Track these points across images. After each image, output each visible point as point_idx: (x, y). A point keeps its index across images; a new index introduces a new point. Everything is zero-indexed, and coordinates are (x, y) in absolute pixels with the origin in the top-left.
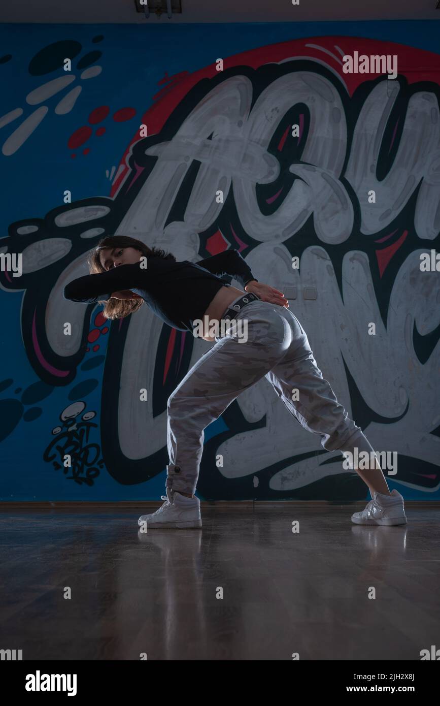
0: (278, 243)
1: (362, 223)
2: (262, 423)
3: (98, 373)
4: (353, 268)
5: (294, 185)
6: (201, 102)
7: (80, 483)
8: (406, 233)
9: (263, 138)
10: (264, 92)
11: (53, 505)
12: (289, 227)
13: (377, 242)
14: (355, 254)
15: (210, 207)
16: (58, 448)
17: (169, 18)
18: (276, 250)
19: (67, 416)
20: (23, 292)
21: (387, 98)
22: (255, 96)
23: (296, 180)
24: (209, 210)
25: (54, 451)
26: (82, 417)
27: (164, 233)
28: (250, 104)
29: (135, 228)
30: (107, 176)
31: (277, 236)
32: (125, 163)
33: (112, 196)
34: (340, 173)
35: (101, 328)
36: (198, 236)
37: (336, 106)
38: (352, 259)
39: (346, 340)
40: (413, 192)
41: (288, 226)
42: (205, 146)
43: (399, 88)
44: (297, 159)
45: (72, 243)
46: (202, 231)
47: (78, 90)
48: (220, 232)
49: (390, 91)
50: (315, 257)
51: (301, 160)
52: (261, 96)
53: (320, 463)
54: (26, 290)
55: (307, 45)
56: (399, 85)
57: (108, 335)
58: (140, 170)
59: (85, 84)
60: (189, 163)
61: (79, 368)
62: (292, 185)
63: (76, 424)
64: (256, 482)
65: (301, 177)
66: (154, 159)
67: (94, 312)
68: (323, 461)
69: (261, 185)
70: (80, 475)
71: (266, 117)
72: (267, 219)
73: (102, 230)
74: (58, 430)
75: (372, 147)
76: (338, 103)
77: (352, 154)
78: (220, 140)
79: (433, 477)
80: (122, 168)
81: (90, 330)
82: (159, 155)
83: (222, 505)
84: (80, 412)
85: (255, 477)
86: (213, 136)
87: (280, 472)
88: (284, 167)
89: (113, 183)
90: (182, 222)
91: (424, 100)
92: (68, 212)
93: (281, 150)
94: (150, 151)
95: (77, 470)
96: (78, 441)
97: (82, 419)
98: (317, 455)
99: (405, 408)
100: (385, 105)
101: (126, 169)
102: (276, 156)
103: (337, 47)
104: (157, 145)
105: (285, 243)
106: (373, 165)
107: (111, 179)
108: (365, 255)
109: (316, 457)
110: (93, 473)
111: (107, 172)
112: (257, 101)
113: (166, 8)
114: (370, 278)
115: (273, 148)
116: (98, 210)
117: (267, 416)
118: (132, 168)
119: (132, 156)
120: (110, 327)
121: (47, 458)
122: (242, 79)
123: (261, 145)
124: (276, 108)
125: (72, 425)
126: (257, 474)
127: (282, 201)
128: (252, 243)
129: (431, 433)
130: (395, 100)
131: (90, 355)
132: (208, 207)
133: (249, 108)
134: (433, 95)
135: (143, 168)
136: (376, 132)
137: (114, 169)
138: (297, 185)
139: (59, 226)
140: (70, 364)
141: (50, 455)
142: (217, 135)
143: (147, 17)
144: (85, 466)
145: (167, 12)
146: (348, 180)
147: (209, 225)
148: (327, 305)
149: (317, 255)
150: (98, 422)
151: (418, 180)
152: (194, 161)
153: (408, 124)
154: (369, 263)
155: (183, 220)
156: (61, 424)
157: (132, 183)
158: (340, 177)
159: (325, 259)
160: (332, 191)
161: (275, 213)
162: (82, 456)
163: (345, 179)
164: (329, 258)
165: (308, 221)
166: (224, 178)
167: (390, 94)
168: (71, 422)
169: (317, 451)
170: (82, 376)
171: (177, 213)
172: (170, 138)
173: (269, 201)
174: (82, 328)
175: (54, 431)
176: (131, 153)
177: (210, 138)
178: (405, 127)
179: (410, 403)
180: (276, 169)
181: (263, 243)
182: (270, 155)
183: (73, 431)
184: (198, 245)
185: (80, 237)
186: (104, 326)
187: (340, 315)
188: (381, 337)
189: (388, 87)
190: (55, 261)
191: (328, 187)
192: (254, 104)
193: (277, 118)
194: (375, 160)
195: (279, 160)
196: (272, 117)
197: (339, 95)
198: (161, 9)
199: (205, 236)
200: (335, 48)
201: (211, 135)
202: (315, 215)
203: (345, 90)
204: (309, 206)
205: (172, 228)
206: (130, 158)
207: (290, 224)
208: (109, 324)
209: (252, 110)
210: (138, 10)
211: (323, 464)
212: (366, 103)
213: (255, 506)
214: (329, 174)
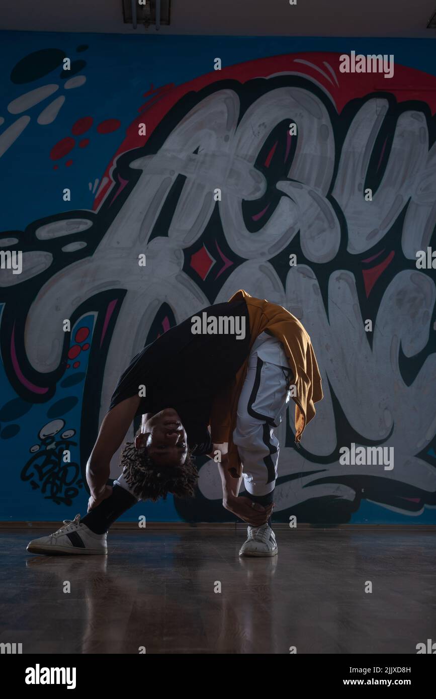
0: (264, 261)
1: (349, 242)
3: (78, 391)
4: (339, 288)
5: (280, 201)
6: (187, 116)
7: (59, 504)
8: (393, 253)
9: (250, 153)
10: (251, 107)
11: (30, 525)
12: (275, 245)
13: (363, 261)
14: (342, 274)
15: (195, 223)
16: (36, 467)
17: (157, 30)
18: (261, 268)
19: (46, 434)
20: (2, 306)
21: (376, 117)
22: (243, 111)
23: (283, 197)
24: (193, 226)
25: (32, 469)
26: (61, 435)
27: (148, 248)
28: (237, 119)
29: (118, 243)
30: (90, 188)
31: (263, 254)
32: (108, 176)
33: (95, 209)
34: (328, 190)
35: (82, 344)
36: (182, 252)
37: (324, 123)
38: (338, 279)
39: (331, 360)
40: (401, 211)
41: (274, 243)
42: (191, 160)
43: (387, 106)
44: (284, 176)
45: (53, 257)
46: (186, 247)
47: (61, 100)
48: (205, 248)
49: (379, 109)
50: (301, 275)
51: (288, 177)
52: (249, 110)
53: (304, 484)
54: (4, 304)
55: (296, 61)
56: (387, 102)
57: (88, 352)
58: (124, 183)
59: (69, 94)
60: (174, 178)
61: (58, 384)
62: (278, 202)
63: (54, 443)
65: (288, 194)
66: (139, 172)
67: (75, 328)
68: (306, 483)
69: (247, 201)
70: (59, 495)
71: (254, 132)
72: (254, 236)
73: (85, 244)
74: (36, 448)
75: (360, 165)
76: (326, 120)
77: (340, 171)
78: (206, 155)
79: (418, 500)
80: (105, 181)
81: (71, 346)
82: (143, 169)
83: (203, 527)
84: (59, 430)
86: (199, 151)
88: (271, 184)
89: (96, 196)
90: (167, 238)
91: (412, 119)
92: (50, 224)
94: (135, 165)
95: (55, 489)
96: (57, 460)
97: (61, 437)
98: (300, 477)
99: (390, 430)
100: (373, 123)
101: (110, 182)
102: (263, 173)
103: (326, 64)
104: (142, 158)
105: (270, 261)
106: (360, 184)
107: (94, 192)
108: (352, 275)
109: (300, 479)
110: (71, 493)
111: (90, 184)
112: (244, 116)
113: (155, 20)
114: (357, 298)
115: (260, 163)
116: (80, 223)
118: (116, 181)
119: (116, 168)
120: (91, 342)
121: (24, 478)
122: (229, 93)
123: (249, 161)
124: (264, 124)
125: (50, 443)
127: (269, 218)
128: (238, 261)
129: (416, 456)
130: (383, 119)
131: (69, 372)
132: (193, 223)
133: (236, 122)
134: (422, 114)
135: (127, 182)
136: (364, 149)
137: (97, 181)
138: (284, 203)
139: (39, 239)
140: (49, 380)
141: (28, 474)
142: (203, 149)
143: (135, 28)
144: (63, 485)
145: (155, 24)
146: (336, 199)
147: (193, 241)
148: (313, 324)
149: (303, 273)
150: (77, 440)
151: (406, 199)
152: (180, 175)
153: (396, 143)
154: (356, 283)
155: (167, 236)
156: (40, 442)
157: (116, 197)
158: (327, 195)
159: (311, 278)
160: (319, 209)
161: (261, 230)
162: (60, 475)
163: (332, 197)
164: (315, 277)
165: (294, 238)
167: (378, 113)
168: (50, 440)
169: (300, 473)
170: (61, 393)
171: (162, 228)
172: (155, 151)
173: (256, 218)
174: (62, 343)
175: (32, 449)
176: (115, 166)
177: (196, 152)
178: (393, 146)
179: (395, 425)
180: (263, 185)
181: (248, 261)
182: (257, 171)
183: (52, 449)
184: (183, 261)
185: (62, 251)
186: (84, 343)
187: (325, 335)
188: (366, 358)
189: (377, 106)
190: (34, 275)
191: (316, 205)
192: (241, 119)
193: (264, 134)
194: (363, 178)
195: (266, 176)
196: (259, 133)
197: (327, 112)
198: (148, 21)
199: (189, 252)
200: (323, 64)
201: (198, 149)
202: (301, 234)
203: (333, 107)
204: (295, 224)
205: (156, 243)
206: (114, 171)
207: (276, 241)
208: (90, 340)
209: (240, 125)
210: (125, 21)
211: (306, 486)
212: (354, 120)
213: (237, 528)
214: (317, 192)
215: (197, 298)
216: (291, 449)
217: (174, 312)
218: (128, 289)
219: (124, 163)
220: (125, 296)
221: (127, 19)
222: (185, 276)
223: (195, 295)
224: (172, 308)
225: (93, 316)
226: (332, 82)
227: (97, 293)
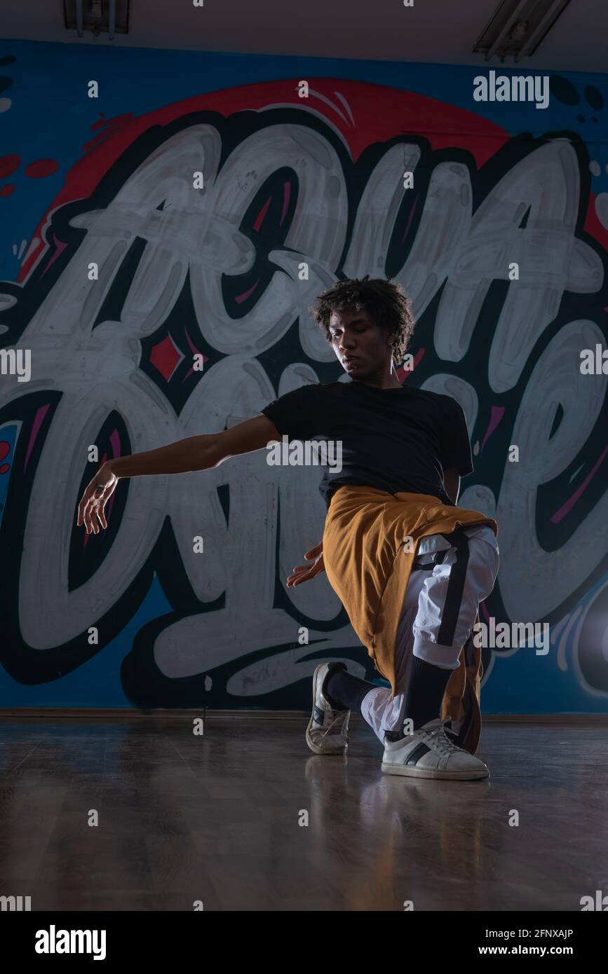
0: (249, 358)
2: (219, 603)
5: (274, 278)
6: (150, 158)
8: (422, 351)
9: (234, 211)
10: (237, 149)
12: (264, 337)
15: (158, 303)
17: (111, 39)
18: (246, 367)
21: (403, 167)
22: (225, 155)
23: (277, 272)
24: (155, 308)
27: (92, 336)
28: (217, 164)
29: (52, 328)
30: (15, 253)
31: (248, 348)
32: (40, 237)
33: (20, 281)
34: (337, 264)
36: (139, 342)
37: (334, 174)
40: (433, 295)
41: (264, 334)
42: (153, 218)
43: (419, 155)
44: (280, 244)
46: (144, 336)
48: (170, 336)
49: (407, 158)
50: (300, 377)
51: (285, 245)
52: (233, 154)
53: (297, 659)
56: (419, 149)
57: (8, 474)
58: (61, 247)
60: (130, 241)
62: (270, 279)
64: (209, 684)
65: (283, 267)
66: (82, 233)
68: (300, 657)
69: (229, 276)
71: (239, 184)
72: (235, 323)
73: (6, 328)
75: (381, 233)
76: (337, 171)
77: (354, 240)
78: (174, 212)
80: (36, 243)
82: (88, 228)
83: (161, 715)
85: (207, 677)
86: (165, 206)
87: (241, 671)
88: (261, 254)
89: (22, 265)
90: (119, 323)
91: (451, 173)
93: (257, 230)
94: (77, 222)
98: (292, 649)
100: (399, 177)
101: (42, 245)
102: (251, 238)
103: (338, 95)
104: (87, 213)
105: (259, 358)
106: (381, 258)
107: (19, 258)
109: (292, 651)
111: (15, 247)
112: (227, 162)
113: (108, 26)
115: (247, 225)
117: (226, 594)
118: (50, 243)
119: (49, 227)
120: (11, 464)
122: (207, 130)
123: (232, 223)
124: (253, 172)
126: (210, 673)
127: (258, 299)
128: (213, 357)
132: (155, 304)
133: (216, 169)
134: (464, 167)
135: (66, 245)
136: (387, 211)
137: (24, 243)
138: (278, 278)
142: (170, 204)
143: (80, 36)
145: (108, 31)
147: (155, 328)
149: (302, 376)
151: (441, 281)
152: (138, 239)
153: (430, 204)
155: (119, 320)
157: (50, 263)
158: (337, 271)
161: (247, 316)
163: (343, 273)
165: (291, 327)
166: (179, 264)
167: (406, 164)
169: (293, 644)
171: (112, 309)
172: (105, 206)
173: (240, 299)
176: (49, 223)
177: (161, 208)
178: (425, 209)
180: (250, 256)
181: (228, 357)
182: (244, 236)
184: (140, 355)
186: (3, 463)
189: (405, 154)
191: (321, 284)
192: (223, 164)
193: (253, 186)
194: (384, 250)
195: (254, 244)
196: (246, 184)
197: (338, 161)
198: (99, 27)
199: (149, 343)
200: (335, 95)
201: (163, 204)
202: (301, 322)
203: (347, 153)
204: (293, 308)
205: (103, 329)
206: (48, 230)
207: (266, 331)
208: (10, 460)
209: (221, 171)
210: (67, 26)
211: (300, 661)
212: (375, 171)
213: (206, 717)
214: (322, 266)
215: (159, 406)
216: (281, 611)
217: (126, 424)
218: (64, 391)
219: (62, 219)
220: (60, 400)
221: (69, 24)
222: (142, 374)
223: (155, 401)
224: (123, 418)
225: (16, 426)
226: (345, 120)
227: (22, 395)
